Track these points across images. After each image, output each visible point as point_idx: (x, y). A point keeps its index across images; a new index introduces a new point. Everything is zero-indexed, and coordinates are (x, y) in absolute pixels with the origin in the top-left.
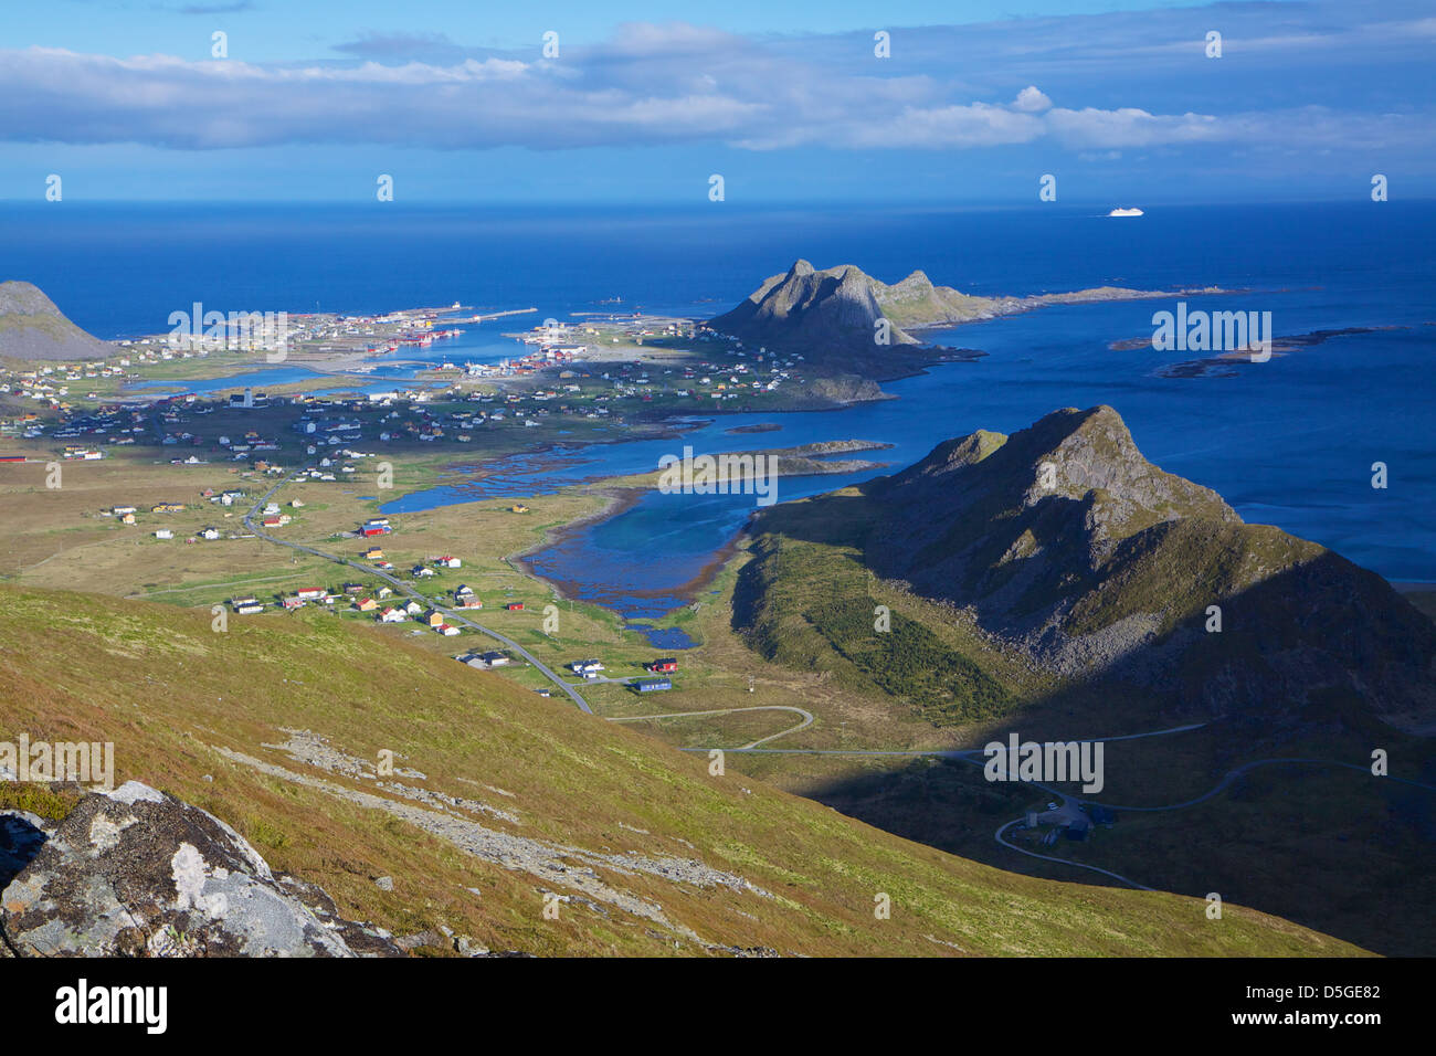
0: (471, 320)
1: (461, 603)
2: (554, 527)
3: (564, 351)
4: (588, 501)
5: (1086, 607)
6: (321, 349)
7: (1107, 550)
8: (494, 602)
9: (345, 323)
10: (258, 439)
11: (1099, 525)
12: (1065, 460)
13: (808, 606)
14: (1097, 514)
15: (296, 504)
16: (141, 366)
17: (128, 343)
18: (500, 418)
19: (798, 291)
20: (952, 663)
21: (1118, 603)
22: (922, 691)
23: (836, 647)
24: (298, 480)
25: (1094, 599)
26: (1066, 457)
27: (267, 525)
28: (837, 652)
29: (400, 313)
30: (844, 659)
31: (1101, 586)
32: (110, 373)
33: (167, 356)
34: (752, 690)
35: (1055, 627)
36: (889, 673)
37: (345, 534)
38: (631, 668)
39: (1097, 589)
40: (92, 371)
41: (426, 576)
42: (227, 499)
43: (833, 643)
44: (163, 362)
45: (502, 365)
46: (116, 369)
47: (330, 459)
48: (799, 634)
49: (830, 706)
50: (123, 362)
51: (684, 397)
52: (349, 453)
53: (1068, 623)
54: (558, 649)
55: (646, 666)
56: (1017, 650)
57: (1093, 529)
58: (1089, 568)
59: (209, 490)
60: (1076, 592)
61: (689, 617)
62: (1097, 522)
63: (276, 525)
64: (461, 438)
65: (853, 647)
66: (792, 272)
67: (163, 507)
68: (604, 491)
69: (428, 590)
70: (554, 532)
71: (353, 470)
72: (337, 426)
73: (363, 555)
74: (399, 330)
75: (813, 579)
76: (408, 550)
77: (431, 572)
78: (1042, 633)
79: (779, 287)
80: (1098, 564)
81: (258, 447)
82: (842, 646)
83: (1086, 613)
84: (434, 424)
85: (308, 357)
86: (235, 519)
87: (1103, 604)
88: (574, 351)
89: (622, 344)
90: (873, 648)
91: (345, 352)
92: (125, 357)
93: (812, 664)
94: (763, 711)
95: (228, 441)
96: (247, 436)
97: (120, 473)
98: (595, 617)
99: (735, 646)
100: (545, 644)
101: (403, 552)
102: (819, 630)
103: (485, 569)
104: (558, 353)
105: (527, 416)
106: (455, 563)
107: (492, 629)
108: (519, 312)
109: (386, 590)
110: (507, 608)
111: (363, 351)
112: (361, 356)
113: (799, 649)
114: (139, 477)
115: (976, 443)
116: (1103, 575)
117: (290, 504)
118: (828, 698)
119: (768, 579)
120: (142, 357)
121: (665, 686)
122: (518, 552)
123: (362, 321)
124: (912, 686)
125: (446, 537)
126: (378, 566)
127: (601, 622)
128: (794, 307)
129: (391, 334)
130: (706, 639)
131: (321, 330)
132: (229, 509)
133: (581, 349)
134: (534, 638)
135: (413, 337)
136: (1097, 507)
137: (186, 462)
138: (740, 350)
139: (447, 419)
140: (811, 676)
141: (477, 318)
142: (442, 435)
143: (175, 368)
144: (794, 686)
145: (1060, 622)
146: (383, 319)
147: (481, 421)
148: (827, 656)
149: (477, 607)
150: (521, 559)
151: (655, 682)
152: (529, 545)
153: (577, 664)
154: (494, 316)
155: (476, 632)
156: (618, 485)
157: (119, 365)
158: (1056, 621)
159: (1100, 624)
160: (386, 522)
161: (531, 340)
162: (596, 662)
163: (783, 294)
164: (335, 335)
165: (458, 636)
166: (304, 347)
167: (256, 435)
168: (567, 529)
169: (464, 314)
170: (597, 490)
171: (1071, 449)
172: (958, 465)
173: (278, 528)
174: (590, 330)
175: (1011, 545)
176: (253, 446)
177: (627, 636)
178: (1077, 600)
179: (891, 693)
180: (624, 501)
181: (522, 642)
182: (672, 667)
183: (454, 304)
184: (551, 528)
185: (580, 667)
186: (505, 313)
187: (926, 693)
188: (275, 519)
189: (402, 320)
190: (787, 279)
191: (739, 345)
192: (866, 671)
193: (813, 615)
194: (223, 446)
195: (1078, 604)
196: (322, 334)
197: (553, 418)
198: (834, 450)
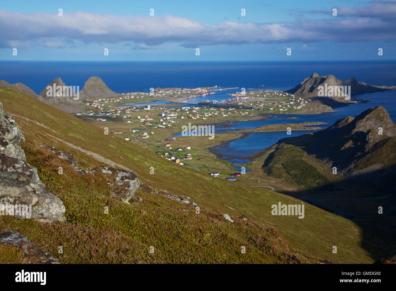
0: (219, 90)
1: (186, 158)
2: (221, 141)
3: (242, 98)
4: (234, 135)
5: (361, 162)
6: (174, 96)
7: (370, 146)
8: (196, 158)
9: (183, 90)
10: (149, 117)
11: (370, 139)
12: (366, 122)
13: (284, 162)
14: (370, 136)
15: (152, 133)
16: (125, 100)
17: (124, 94)
18: (217, 114)
19: (313, 82)
20: (320, 177)
21: (371, 161)
22: (308, 184)
23: (288, 172)
24: (155, 127)
25: (364, 160)
26: (366, 121)
27: (143, 138)
28: (288, 173)
29: (199, 88)
30: (289, 175)
31: (366, 156)
32: (116, 101)
33: (132, 97)
34: (259, 182)
35: (351, 168)
36: (300, 179)
37: (162, 140)
38: (227, 175)
39: (365, 157)
40: (112, 100)
41: (180, 151)
42: (134, 131)
43: (287, 171)
44: (131, 99)
45: (223, 101)
46: (118, 100)
47: (166, 123)
48: (279, 169)
49: (281, 187)
50: (120, 98)
51: (272, 110)
52: (171, 121)
53: (356, 166)
54: (209, 170)
55: (232, 175)
56: (339, 174)
57: (368, 140)
58: (364, 151)
59: (130, 129)
60: (360, 158)
61: (251, 164)
62: (370, 138)
63: (145, 138)
64: (204, 119)
65: (292, 172)
66: (312, 76)
67: (117, 132)
68: (239, 133)
69: (179, 154)
70: (221, 142)
71: (171, 125)
72: (171, 114)
73: (165, 145)
74: (197, 92)
75: (288, 155)
76: (178, 145)
77: (181, 150)
78: (348, 169)
79: (308, 81)
80: (367, 150)
81: (148, 119)
82: (289, 172)
83: (361, 163)
84: (197, 115)
85: (170, 98)
86: (135, 136)
87: (367, 161)
88: (245, 98)
89: (259, 97)
90: (298, 173)
91: (180, 97)
92: (121, 97)
93: (280, 177)
94: (260, 187)
95: (140, 118)
96: (146, 117)
97: (109, 124)
98: (223, 163)
99: (261, 172)
100: (206, 169)
101: (176, 145)
102: (284, 168)
103: (197, 150)
104: (240, 98)
105: (225, 114)
106: (189, 148)
107: (192, 164)
108: (233, 88)
109: (167, 154)
110: (199, 159)
111: (186, 97)
112: (185, 98)
113: (277, 172)
114: (114, 125)
115: (347, 120)
116: (368, 153)
117: (151, 133)
118: (281, 185)
119: (276, 155)
120: (126, 97)
121: (234, 180)
122: (209, 147)
123: (188, 90)
124: (306, 182)
125: (189, 142)
126: (168, 148)
127: (225, 164)
128: (311, 87)
129: (195, 93)
130: (253, 170)
131: (176, 92)
132: (134, 134)
133: (247, 98)
134: (204, 167)
135: (201, 94)
136: (370, 134)
137: (127, 122)
138: (294, 99)
139: (201, 114)
140: (278, 179)
141: (221, 90)
142: (199, 118)
143: (134, 100)
144: (272, 182)
145: (353, 166)
146: (194, 90)
147: (211, 114)
148: (284, 175)
149: (191, 159)
150: (209, 149)
151: (233, 178)
152: (212, 145)
153: (212, 173)
154: (225, 89)
155: (188, 165)
156: (244, 131)
157: (119, 99)
158: (352, 166)
159: (364, 167)
160: (175, 138)
161: (234, 95)
162: (217, 173)
163: (308, 82)
164: (179, 93)
165: (183, 165)
166: (170, 96)
167: (148, 116)
168: (225, 142)
169: (217, 88)
170: (237, 132)
171: (368, 118)
172: (341, 126)
173: (146, 139)
174: (251, 93)
175: (344, 145)
176: (146, 119)
177: (231, 168)
178: (359, 160)
179: (299, 184)
180: (244, 135)
181: (199, 168)
182: (239, 176)
183: (215, 86)
184: (220, 141)
185: (213, 174)
186: (229, 88)
187: (310, 185)
188: (145, 136)
189: (199, 90)
190: (310, 78)
191: (294, 97)
192: (294, 178)
193: (284, 164)
194: (138, 119)
195: (359, 161)
196: (176, 93)
197: (232, 115)
198: (311, 124)
